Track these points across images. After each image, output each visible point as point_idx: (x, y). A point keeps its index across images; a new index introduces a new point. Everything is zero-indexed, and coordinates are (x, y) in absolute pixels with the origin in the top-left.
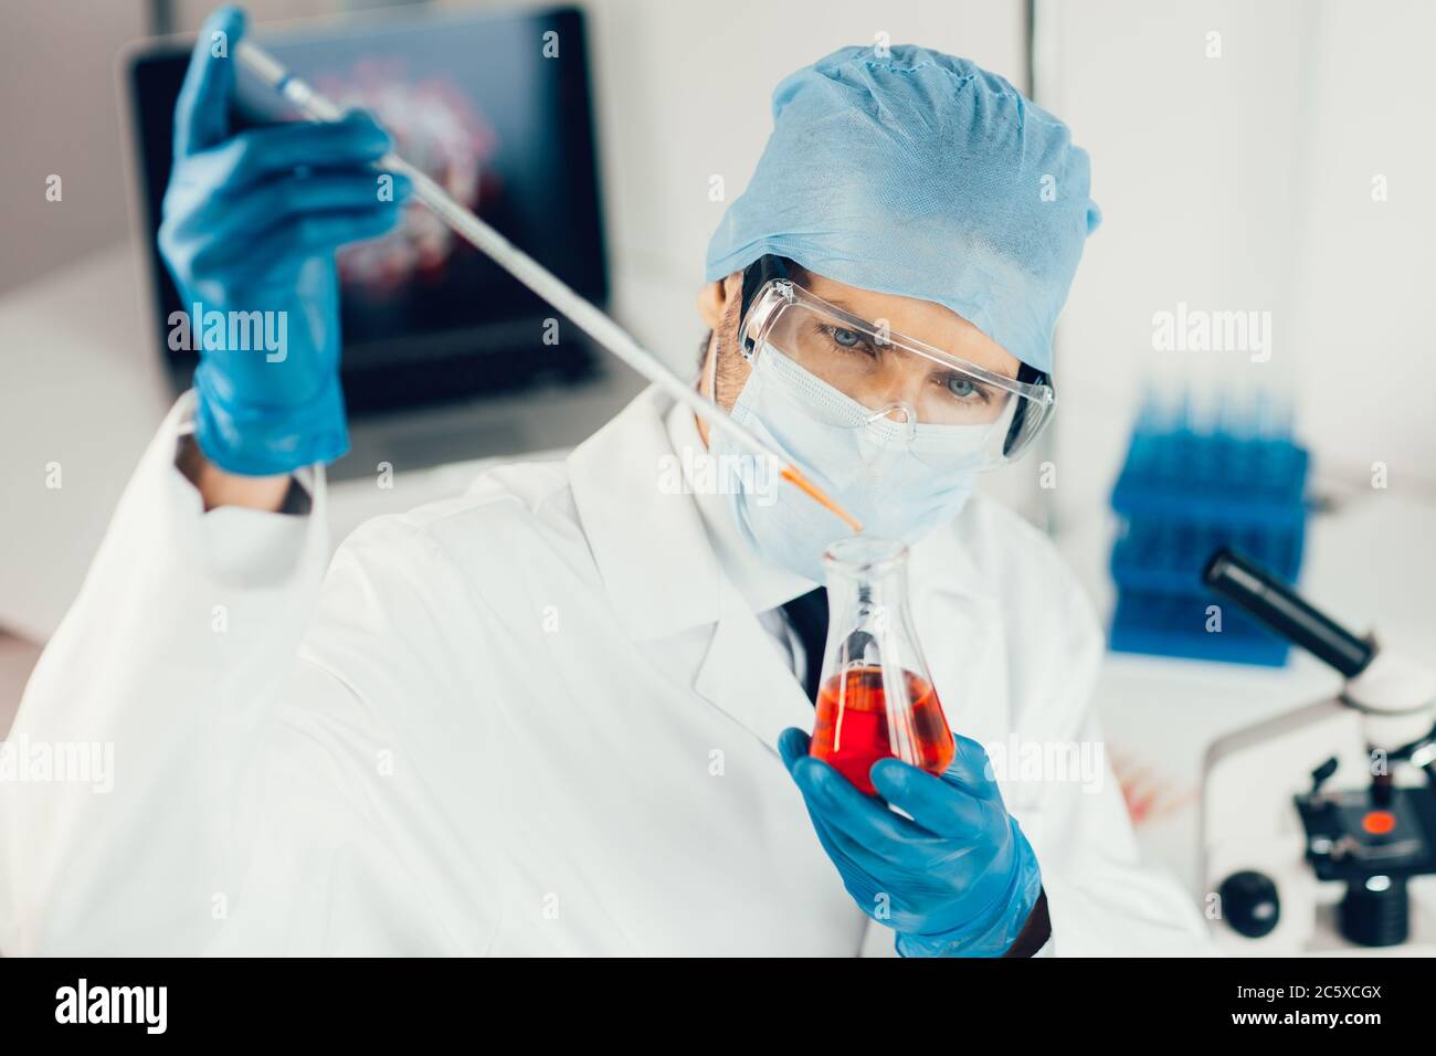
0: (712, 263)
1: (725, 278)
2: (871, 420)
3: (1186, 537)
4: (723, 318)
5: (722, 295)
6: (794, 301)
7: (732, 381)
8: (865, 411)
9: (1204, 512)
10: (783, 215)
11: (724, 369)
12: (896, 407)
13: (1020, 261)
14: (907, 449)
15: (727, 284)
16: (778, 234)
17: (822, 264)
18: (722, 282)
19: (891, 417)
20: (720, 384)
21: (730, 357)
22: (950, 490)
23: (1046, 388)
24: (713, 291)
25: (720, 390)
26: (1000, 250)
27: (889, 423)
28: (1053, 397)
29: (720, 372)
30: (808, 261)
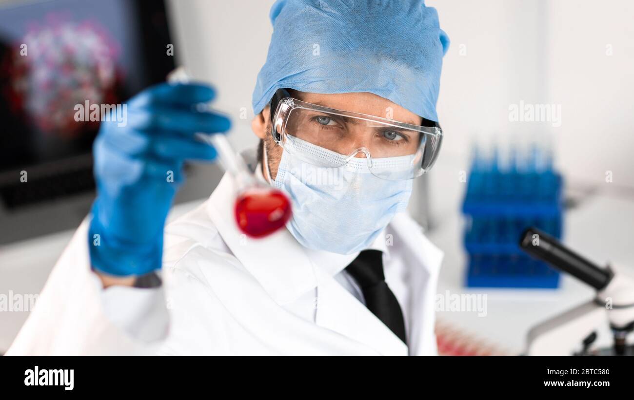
0: (255, 105)
1: (263, 110)
2: (347, 160)
3: (502, 227)
4: (265, 131)
5: (263, 120)
6: (295, 106)
7: (275, 161)
8: (344, 156)
9: (511, 211)
10: (283, 69)
11: (271, 156)
12: (359, 150)
13: (407, 64)
14: (369, 172)
15: (264, 113)
16: (282, 78)
17: (306, 87)
18: (261, 113)
19: (358, 156)
20: (270, 164)
21: (273, 149)
22: (400, 192)
23: (437, 128)
24: (258, 120)
25: (271, 167)
26: (395, 60)
27: (357, 159)
28: (441, 131)
29: (270, 158)
30: (299, 87)
